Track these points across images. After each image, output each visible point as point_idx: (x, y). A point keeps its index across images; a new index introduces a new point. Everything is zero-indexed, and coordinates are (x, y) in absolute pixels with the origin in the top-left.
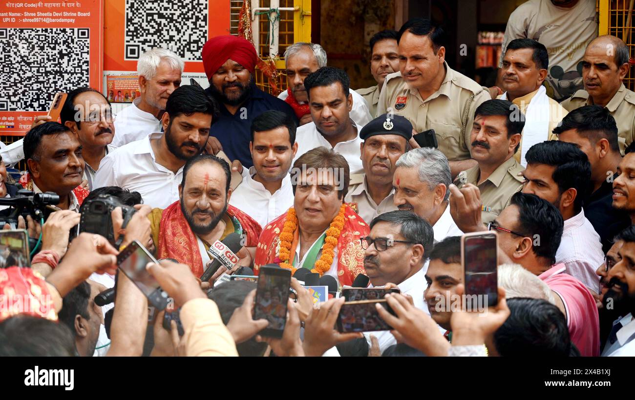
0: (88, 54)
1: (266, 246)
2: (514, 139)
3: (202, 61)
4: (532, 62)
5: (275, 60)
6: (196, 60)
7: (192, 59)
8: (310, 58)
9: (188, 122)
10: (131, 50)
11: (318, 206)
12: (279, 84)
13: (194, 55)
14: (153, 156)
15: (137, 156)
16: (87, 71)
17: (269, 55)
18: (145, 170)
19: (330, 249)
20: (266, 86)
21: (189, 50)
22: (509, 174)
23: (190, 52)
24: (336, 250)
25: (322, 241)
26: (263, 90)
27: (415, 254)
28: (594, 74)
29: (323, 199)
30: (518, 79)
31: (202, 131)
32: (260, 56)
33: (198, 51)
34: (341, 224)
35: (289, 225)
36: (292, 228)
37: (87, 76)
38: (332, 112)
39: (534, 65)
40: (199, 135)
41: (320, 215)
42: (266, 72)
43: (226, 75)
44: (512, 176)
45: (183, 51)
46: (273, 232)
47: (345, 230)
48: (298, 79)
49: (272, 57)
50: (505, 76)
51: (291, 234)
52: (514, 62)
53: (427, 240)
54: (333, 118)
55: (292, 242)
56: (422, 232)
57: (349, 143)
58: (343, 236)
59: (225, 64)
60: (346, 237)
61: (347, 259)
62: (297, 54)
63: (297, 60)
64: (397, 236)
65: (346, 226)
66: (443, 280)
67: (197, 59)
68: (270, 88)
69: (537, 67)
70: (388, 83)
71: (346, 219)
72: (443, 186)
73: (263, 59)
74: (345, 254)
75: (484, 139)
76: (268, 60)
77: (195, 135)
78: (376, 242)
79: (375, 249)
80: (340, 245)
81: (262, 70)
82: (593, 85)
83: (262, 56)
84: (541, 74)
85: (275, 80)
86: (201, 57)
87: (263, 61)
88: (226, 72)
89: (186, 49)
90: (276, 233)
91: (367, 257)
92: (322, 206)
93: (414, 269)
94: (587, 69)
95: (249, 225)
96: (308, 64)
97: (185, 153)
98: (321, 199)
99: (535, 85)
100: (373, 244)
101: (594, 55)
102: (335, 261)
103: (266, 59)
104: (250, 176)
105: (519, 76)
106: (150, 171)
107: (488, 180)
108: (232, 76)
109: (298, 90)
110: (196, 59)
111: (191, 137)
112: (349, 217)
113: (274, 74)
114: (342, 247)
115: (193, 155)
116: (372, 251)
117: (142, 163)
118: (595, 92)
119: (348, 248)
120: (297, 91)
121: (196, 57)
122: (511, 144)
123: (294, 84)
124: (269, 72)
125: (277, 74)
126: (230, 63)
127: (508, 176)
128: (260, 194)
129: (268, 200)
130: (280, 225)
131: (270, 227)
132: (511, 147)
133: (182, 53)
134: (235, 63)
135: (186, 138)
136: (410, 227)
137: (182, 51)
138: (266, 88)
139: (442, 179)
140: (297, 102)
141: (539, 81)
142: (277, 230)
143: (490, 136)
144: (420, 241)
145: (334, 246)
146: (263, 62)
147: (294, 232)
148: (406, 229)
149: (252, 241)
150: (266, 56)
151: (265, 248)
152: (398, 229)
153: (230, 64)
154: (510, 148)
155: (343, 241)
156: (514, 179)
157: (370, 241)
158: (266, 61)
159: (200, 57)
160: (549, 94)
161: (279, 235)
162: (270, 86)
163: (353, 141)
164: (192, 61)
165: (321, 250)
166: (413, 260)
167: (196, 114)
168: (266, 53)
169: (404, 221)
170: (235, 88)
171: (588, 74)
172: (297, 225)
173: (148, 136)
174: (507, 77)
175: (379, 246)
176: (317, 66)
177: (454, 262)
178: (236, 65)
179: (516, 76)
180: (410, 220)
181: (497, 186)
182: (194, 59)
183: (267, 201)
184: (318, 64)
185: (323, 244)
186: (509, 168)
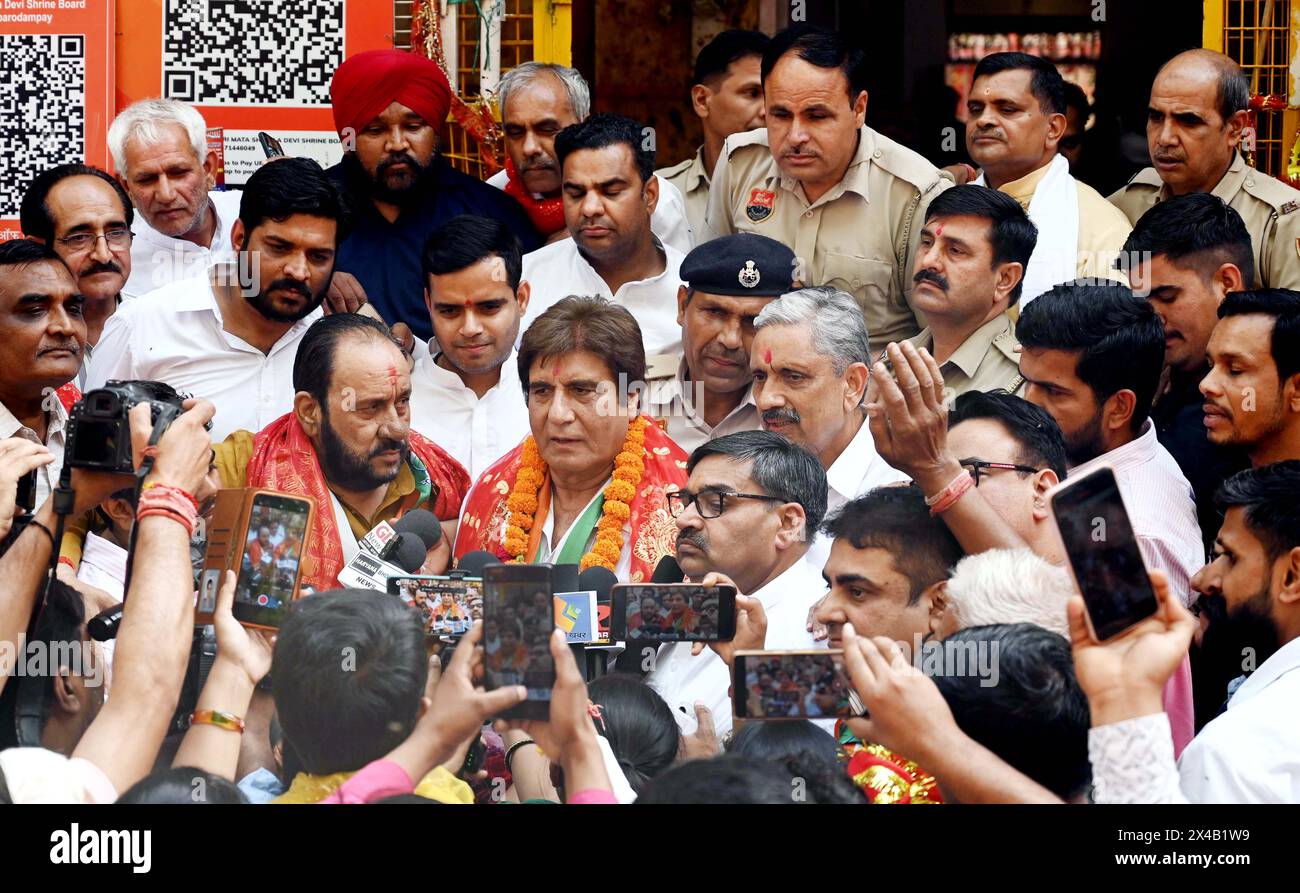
0: (82, 92)
1: (479, 521)
2: (1006, 275)
3: (330, 106)
4: (1030, 96)
5: (491, 103)
6: (318, 105)
7: (309, 101)
8: (556, 96)
9: (280, 235)
10: (176, 82)
11: (573, 431)
12: (502, 155)
13: (314, 92)
14: (219, 316)
15: (181, 315)
16: (80, 128)
17: (478, 92)
18: (200, 349)
19: (614, 530)
20: (473, 160)
21: (303, 81)
22: (996, 348)
23: (305, 87)
24: (628, 528)
25: (595, 510)
26: (468, 172)
27: (786, 524)
28: (1172, 137)
29: (580, 414)
30: (1005, 136)
31: (315, 255)
32: (460, 95)
33: (323, 84)
34: (635, 472)
35: (528, 475)
36: (534, 481)
37: (80, 140)
38: (605, 206)
39: (1036, 103)
40: (307, 264)
41: (580, 449)
42: (472, 129)
43: (387, 137)
44: (1001, 352)
45: (291, 83)
46: (494, 490)
47: (646, 480)
48: (531, 144)
49: (486, 95)
50: (977, 132)
51: (532, 497)
52: (992, 99)
53: (812, 491)
54: (606, 218)
55: (533, 516)
56: (799, 476)
57: (649, 285)
58: (644, 494)
59: (386, 113)
60: (650, 496)
61: (651, 546)
62: (529, 87)
63: (531, 102)
64: (745, 483)
65: (649, 472)
66: (852, 584)
67: (322, 102)
68: (483, 165)
69: (1044, 109)
70: (730, 157)
71: (649, 455)
72: (861, 368)
73: (467, 101)
74: (646, 535)
75: (938, 265)
76: (477, 103)
77: (296, 265)
78: (699, 499)
79: (698, 515)
80: (635, 516)
81: (463, 125)
82: (1171, 160)
83: (463, 94)
84: (1053, 126)
85: (493, 146)
86: (330, 98)
87: (466, 104)
88: (384, 128)
89: (296, 79)
90: (501, 492)
91: (682, 531)
92: (583, 430)
93: (785, 557)
94: (1156, 125)
95: (442, 470)
96: (554, 110)
97: (277, 305)
98: (577, 416)
99: (1042, 149)
100: (693, 504)
101: (1171, 95)
102: (627, 553)
103: (474, 101)
104: (430, 358)
105: (1005, 130)
106: (210, 348)
107: (951, 363)
108: (398, 139)
109: (533, 167)
110: (318, 101)
111: (289, 269)
112: (656, 450)
113: (491, 134)
114: (641, 521)
115: (296, 309)
116: (691, 519)
117: (194, 331)
118: (1176, 176)
119: (653, 522)
120: (530, 169)
121: (318, 97)
122: (999, 284)
123: (524, 154)
124: (480, 130)
125: (497, 133)
126: (399, 109)
127: (993, 353)
128: (453, 397)
129: (471, 410)
130: (508, 474)
131: (488, 479)
132: (1000, 291)
133: (288, 88)
134: (406, 110)
135: (277, 272)
136: (773, 465)
137: (287, 83)
138: (473, 166)
139: (858, 352)
140: (528, 193)
141: (1051, 139)
142: (502, 487)
143: (952, 260)
144: (795, 494)
145: (623, 521)
146: (467, 107)
147: (539, 490)
148: (763, 469)
149: (449, 507)
150: (473, 95)
151: (477, 525)
152: (746, 468)
153: (397, 112)
154: (996, 293)
155: (642, 506)
156: (1006, 358)
157: (688, 497)
158: (473, 107)
159: (327, 97)
160: (1076, 171)
161: (506, 497)
162: (482, 159)
163: (656, 281)
164: (309, 105)
165: (595, 530)
166: (782, 538)
167: (297, 218)
168: (472, 86)
169: (760, 451)
170: (403, 165)
171: (1160, 136)
172: (545, 475)
173: (206, 271)
174: (980, 134)
175: (707, 507)
176: (571, 113)
177: (874, 546)
178: (408, 116)
179: (999, 130)
180: (771, 449)
181: (971, 375)
182: (314, 101)
183: (469, 413)
184: (574, 109)
185: (598, 516)
186: (995, 335)
